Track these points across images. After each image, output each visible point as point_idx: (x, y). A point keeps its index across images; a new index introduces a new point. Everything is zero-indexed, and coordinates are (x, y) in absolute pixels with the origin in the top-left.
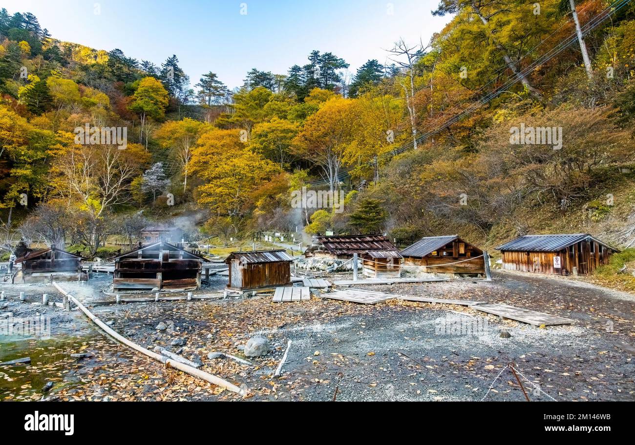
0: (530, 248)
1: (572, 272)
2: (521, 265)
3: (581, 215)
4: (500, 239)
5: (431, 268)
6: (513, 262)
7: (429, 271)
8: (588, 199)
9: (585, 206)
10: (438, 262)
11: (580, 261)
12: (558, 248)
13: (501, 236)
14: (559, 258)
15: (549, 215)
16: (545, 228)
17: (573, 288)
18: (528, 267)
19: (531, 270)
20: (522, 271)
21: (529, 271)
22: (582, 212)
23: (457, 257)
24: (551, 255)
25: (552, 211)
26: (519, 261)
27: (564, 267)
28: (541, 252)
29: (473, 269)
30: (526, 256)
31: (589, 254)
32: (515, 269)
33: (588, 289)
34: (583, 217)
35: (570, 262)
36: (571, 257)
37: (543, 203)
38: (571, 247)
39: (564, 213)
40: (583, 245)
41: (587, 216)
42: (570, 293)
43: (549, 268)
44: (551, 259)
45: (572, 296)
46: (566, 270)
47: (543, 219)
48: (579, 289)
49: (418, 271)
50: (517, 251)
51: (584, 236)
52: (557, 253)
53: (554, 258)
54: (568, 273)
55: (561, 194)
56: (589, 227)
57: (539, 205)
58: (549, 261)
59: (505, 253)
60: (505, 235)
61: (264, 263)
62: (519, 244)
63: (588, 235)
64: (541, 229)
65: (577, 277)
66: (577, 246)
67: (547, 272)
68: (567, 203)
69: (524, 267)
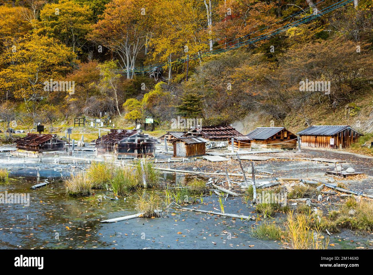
0: (318, 134)
1: (339, 146)
2: (311, 143)
3: (344, 112)
4: (293, 127)
5: (269, 146)
6: (306, 142)
7: (268, 147)
8: (348, 101)
9: (347, 106)
10: (273, 142)
11: (344, 141)
12: (334, 134)
13: (293, 124)
14: (333, 139)
15: (325, 111)
16: (322, 120)
17: (341, 154)
18: (316, 144)
19: (317, 146)
20: (312, 147)
21: (316, 147)
22: (344, 110)
23: (283, 139)
24: (329, 137)
25: (327, 109)
26: (310, 141)
27: (335, 144)
28: (324, 136)
29: (291, 146)
30: (314, 138)
31: (348, 137)
32: (307, 146)
33: (348, 154)
34: (345, 113)
35: (338, 142)
36: (339, 138)
37: (321, 102)
38: (340, 133)
39: (334, 110)
40: (346, 133)
41: (347, 113)
42: (340, 156)
43: (327, 145)
44: (329, 140)
45: (342, 156)
46: (336, 145)
47: (321, 114)
48: (344, 154)
49: (260, 147)
50: (310, 135)
51: (347, 127)
52: (332, 136)
53: (331, 139)
54: (337, 147)
55: (333, 97)
56: (348, 120)
57: (319, 103)
58: (328, 141)
59: (302, 136)
60: (296, 124)
61: (195, 144)
62: (311, 131)
63: (349, 126)
64: (320, 121)
65: (341, 149)
66: (343, 132)
67: (326, 147)
68: (336, 104)
69: (313, 145)
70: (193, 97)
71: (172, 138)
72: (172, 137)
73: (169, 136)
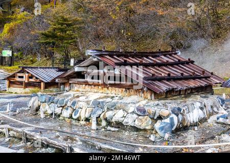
70: (65, 20)
71: (31, 80)
72: (31, 77)
73: (25, 75)
